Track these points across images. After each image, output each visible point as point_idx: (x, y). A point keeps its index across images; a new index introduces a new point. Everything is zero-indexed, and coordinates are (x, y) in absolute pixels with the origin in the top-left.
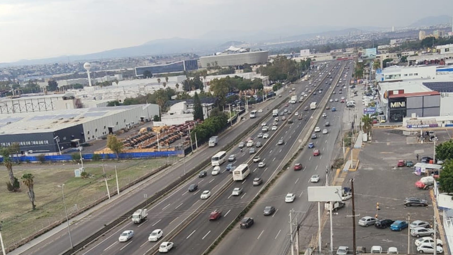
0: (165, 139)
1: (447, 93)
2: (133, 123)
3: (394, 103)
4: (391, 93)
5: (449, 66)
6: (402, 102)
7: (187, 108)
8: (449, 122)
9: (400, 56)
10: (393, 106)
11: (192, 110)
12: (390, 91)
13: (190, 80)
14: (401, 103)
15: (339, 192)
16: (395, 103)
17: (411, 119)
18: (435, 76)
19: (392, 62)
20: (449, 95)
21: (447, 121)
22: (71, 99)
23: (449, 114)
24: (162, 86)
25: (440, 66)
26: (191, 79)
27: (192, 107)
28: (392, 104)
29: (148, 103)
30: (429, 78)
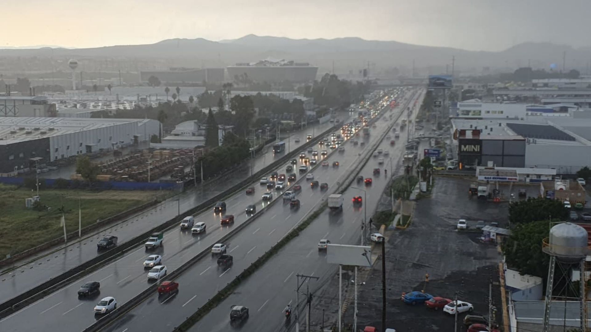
0: (161, 167)
1: (535, 139)
2: (123, 142)
3: (465, 147)
4: (463, 132)
5: (545, 106)
6: (477, 146)
7: (199, 129)
8: (536, 176)
9: (485, 88)
10: (465, 150)
11: (203, 132)
12: (462, 130)
13: (209, 93)
14: (475, 147)
15: (367, 255)
16: (467, 146)
17: (486, 169)
18: (525, 117)
19: (473, 94)
20: (537, 142)
21: (532, 175)
22: (42, 104)
23: (536, 166)
24: (170, 99)
25: (533, 104)
26: (211, 93)
27: (204, 128)
28: (463, 146)
29: (148, 118)
30: (516, 119)
